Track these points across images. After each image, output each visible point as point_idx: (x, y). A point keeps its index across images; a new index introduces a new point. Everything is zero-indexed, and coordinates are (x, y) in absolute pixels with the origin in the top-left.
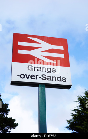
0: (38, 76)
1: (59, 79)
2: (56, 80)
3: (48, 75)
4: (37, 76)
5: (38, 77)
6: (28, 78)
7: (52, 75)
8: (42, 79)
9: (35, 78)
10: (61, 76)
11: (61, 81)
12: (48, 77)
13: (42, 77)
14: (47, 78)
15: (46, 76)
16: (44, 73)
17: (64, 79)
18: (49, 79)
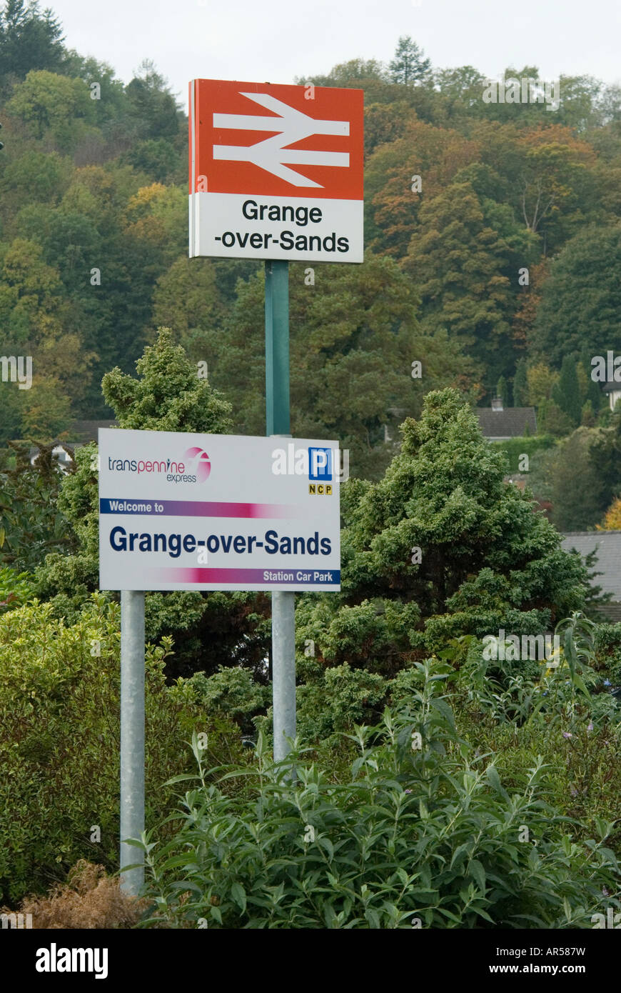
0: (270, 236)
1: (329, 244)
2: (319, 249)
3: (298, 231)
4: (267, 237)
5: (270, 240)
7: (310, 230)
8: (282, 245)
9: (263, 243)
10: (334, 234)
11: (333, 249)
12: (298, 238)
13: (281, 241)
14: (295, 242)
15: (292, 235)
16: (289, 225)
17: (343, 241)
18: (301, 246)
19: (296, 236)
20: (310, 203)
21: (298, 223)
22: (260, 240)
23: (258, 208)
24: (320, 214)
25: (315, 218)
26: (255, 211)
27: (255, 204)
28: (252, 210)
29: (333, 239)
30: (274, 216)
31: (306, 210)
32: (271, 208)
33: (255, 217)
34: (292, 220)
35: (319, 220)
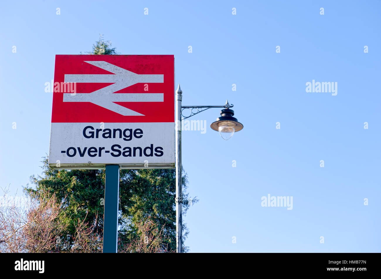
0: (104, 148)
1: (148, 152)
2: (141, 155)
3: (124, 144)
4: (101, 149)
5: (103, 151)
6: (82, 155)
7: (134, 143)
8: (112, 154)
9: (98, 153)
10: (152, 145)
11: (151, 155)
13: (111, 151)
14: (122, 151)
15: (120, 147)
16: (118, 140)
17: (159, 149)
18: (127, 154)
19: (123, 148)
20: (134, 126)
21: (125, 139)
22: (96, 151)
23: (95, 131)
24: (142, 132)
25: (138, 135)
26: (93, 133)
27: (92, 128)
28: (90, 132)
29: (151, 148)
30: (107, 135)
31: (131, 130)
32: (104, 131)
33: (92, 136)
34: (121, 137)
35: (141, 136)
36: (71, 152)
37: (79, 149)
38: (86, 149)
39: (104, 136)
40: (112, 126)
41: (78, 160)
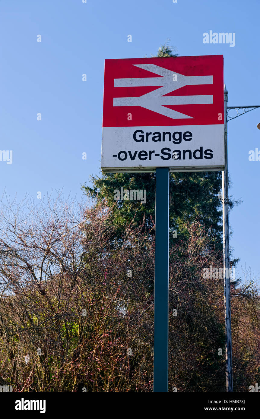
6: (133, 159)
36: (123, 156)
37: (130, 152)
38: (136, 152)
39: (153, 139)
40: (161, 129)
41: (129, 163)
